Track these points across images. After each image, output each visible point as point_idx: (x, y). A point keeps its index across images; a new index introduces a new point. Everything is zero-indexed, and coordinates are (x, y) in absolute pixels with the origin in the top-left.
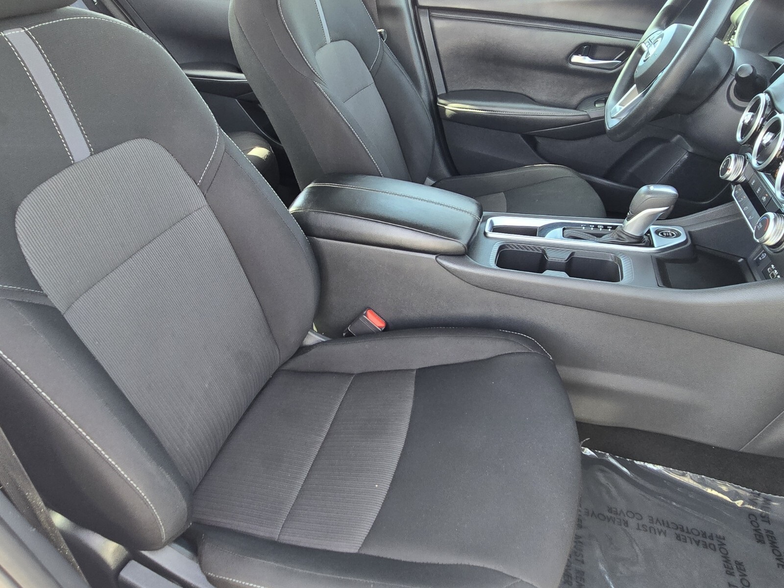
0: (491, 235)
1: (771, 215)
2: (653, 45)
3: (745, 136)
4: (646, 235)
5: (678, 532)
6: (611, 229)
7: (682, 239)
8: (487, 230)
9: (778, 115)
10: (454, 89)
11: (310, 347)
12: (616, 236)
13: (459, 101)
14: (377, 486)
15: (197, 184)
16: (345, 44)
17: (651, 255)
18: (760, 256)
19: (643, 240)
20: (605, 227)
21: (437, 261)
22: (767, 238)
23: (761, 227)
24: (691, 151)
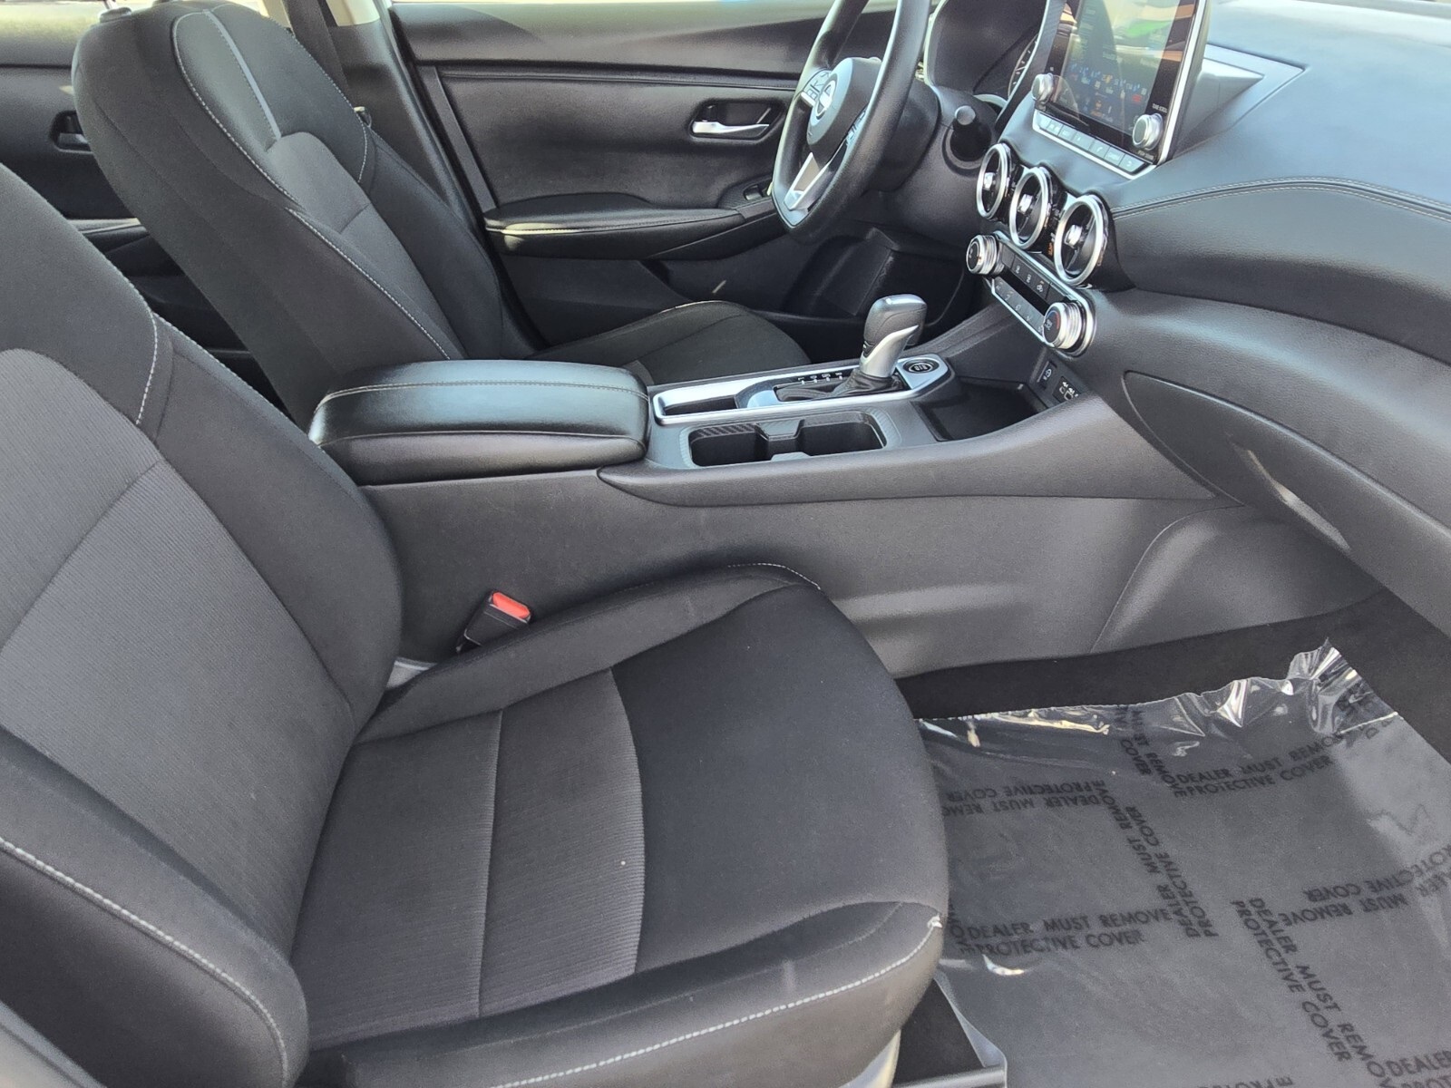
0: (668, 420)
1: (1060, 306)
2: (824, 93)
3: (991, 207)
4: (894, 375)
5: (1046, 796)
6: (843, 376)
7: (942, 370)
8: (659, 414)
9: (1026, 171)
10: (510, 200)
11: (405, 688)
12: (854, 384)
13: (524, 219)
14: (624, 863)
15: (134, 423)
16: (304, 138)
17: (911, 402)
18: (1044, 374)
19: (891, 383)
20: (833, 375)
21: (600, 478)
22: (1061, 339)
23: (1051, 324)
24: (896, 249)
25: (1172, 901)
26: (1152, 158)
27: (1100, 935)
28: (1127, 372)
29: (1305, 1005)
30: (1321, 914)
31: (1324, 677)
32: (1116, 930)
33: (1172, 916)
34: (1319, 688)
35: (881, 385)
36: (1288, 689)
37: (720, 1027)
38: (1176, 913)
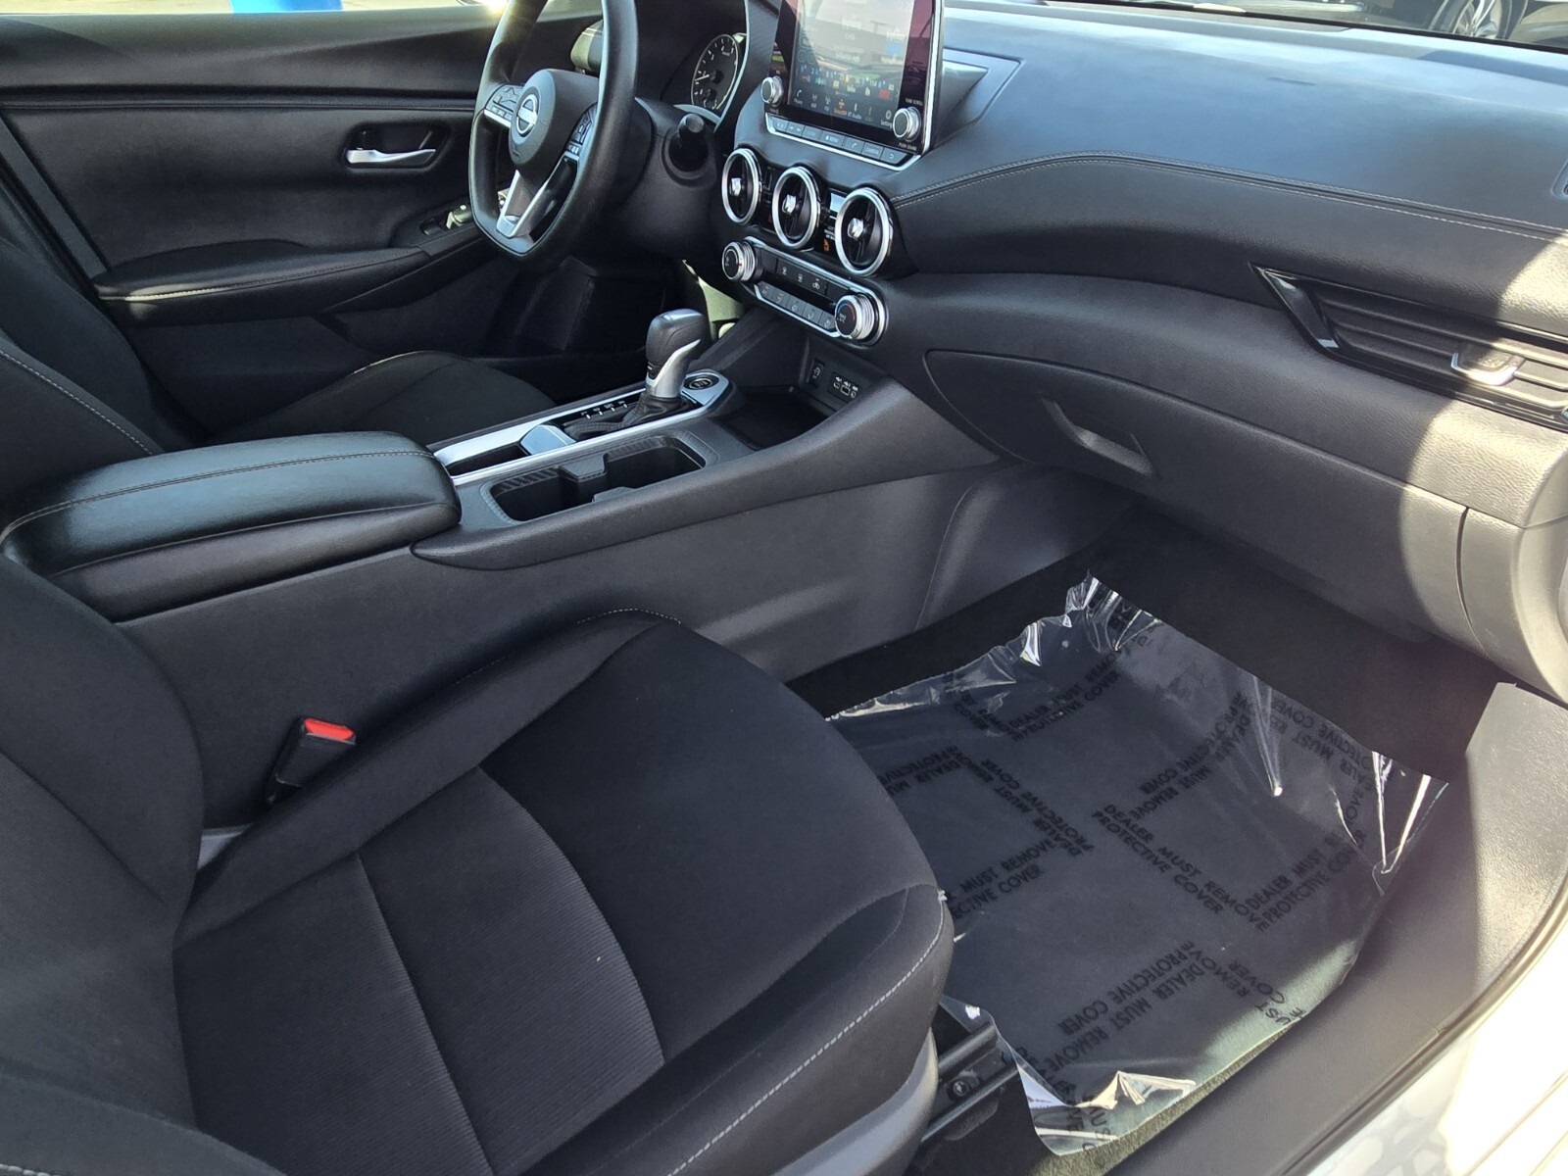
0: (459, 480)
1: (850, 299)
2: (522, 108)
3: (745, 212)
4: (680, 395)
5: (915, 773)
6: (628, 403)
9: (784, 172)
10: (128, 258)
12: (645, 409)
14: (599, 959)
17: (703, 415)
18: (813, 374)
19: (679, 405)
20: (616, 404)
21: (416, 555)
22: (859, 330)
23: (845, 317)
24: (595, 275)
25: (1049, 831)
26: (915, 148)
27: (1009, 881)
28: (927, 352)
29: (1176, 879)
30: (1157, 800)
31: (1092, 604)
32: (1018, 871)
33: (1054, 843)
34: (1091, 615)
35: (672, 406)
36: (1067, 622)
37: (800, 1069)
38: (1056, 839)
